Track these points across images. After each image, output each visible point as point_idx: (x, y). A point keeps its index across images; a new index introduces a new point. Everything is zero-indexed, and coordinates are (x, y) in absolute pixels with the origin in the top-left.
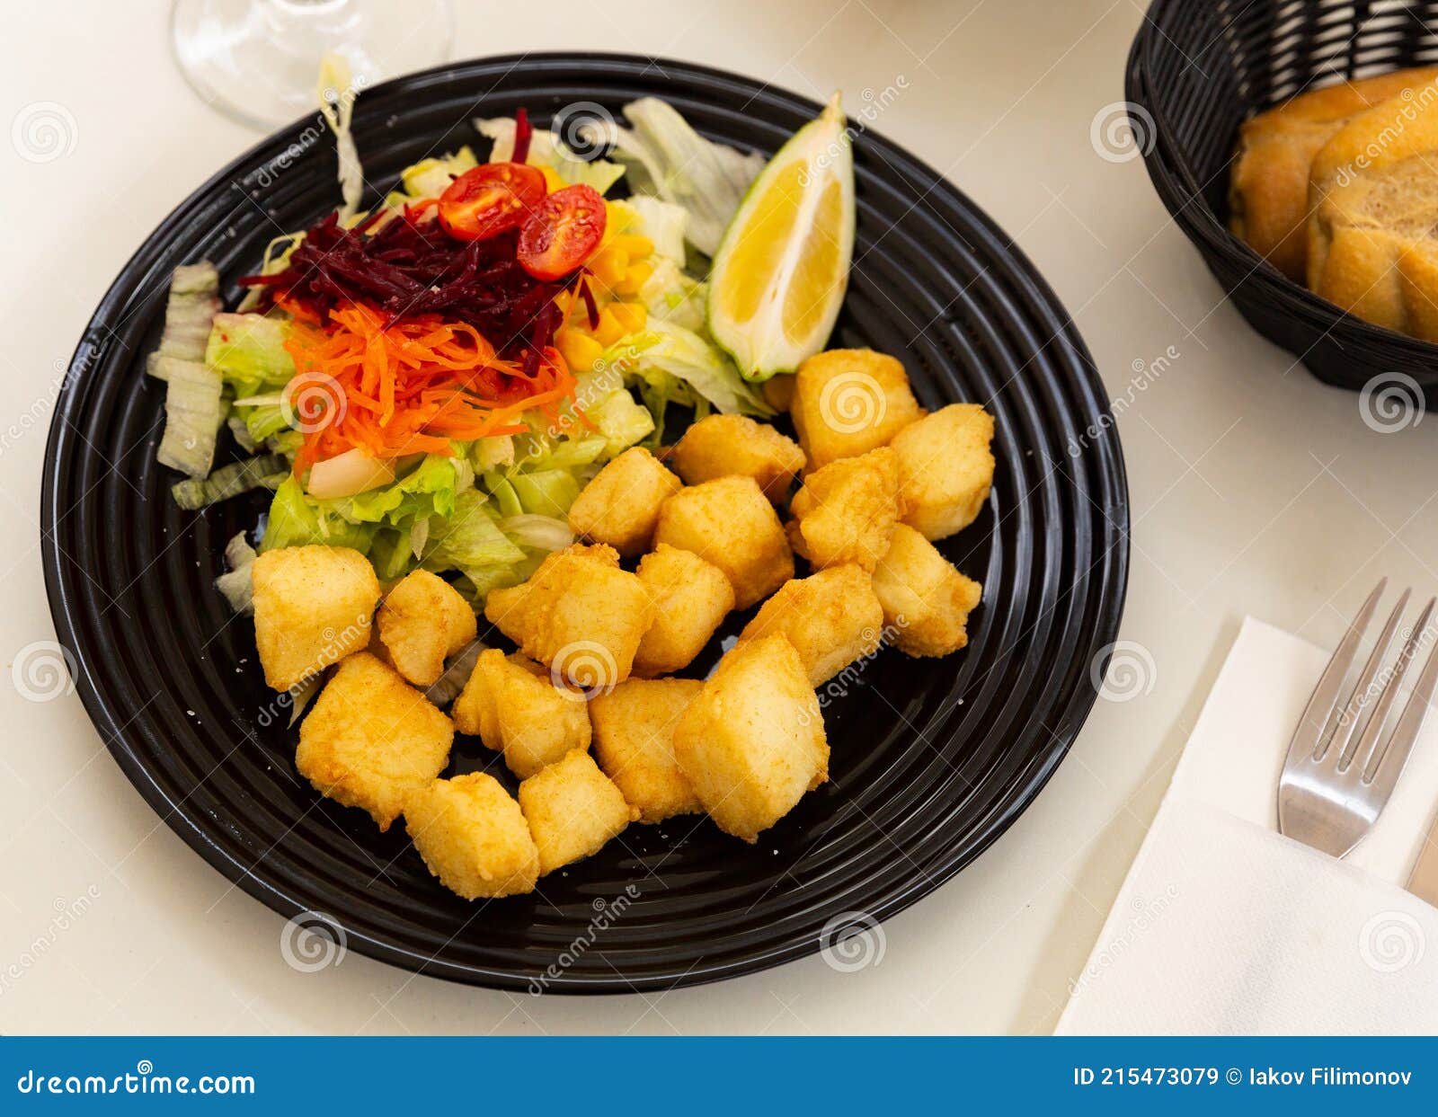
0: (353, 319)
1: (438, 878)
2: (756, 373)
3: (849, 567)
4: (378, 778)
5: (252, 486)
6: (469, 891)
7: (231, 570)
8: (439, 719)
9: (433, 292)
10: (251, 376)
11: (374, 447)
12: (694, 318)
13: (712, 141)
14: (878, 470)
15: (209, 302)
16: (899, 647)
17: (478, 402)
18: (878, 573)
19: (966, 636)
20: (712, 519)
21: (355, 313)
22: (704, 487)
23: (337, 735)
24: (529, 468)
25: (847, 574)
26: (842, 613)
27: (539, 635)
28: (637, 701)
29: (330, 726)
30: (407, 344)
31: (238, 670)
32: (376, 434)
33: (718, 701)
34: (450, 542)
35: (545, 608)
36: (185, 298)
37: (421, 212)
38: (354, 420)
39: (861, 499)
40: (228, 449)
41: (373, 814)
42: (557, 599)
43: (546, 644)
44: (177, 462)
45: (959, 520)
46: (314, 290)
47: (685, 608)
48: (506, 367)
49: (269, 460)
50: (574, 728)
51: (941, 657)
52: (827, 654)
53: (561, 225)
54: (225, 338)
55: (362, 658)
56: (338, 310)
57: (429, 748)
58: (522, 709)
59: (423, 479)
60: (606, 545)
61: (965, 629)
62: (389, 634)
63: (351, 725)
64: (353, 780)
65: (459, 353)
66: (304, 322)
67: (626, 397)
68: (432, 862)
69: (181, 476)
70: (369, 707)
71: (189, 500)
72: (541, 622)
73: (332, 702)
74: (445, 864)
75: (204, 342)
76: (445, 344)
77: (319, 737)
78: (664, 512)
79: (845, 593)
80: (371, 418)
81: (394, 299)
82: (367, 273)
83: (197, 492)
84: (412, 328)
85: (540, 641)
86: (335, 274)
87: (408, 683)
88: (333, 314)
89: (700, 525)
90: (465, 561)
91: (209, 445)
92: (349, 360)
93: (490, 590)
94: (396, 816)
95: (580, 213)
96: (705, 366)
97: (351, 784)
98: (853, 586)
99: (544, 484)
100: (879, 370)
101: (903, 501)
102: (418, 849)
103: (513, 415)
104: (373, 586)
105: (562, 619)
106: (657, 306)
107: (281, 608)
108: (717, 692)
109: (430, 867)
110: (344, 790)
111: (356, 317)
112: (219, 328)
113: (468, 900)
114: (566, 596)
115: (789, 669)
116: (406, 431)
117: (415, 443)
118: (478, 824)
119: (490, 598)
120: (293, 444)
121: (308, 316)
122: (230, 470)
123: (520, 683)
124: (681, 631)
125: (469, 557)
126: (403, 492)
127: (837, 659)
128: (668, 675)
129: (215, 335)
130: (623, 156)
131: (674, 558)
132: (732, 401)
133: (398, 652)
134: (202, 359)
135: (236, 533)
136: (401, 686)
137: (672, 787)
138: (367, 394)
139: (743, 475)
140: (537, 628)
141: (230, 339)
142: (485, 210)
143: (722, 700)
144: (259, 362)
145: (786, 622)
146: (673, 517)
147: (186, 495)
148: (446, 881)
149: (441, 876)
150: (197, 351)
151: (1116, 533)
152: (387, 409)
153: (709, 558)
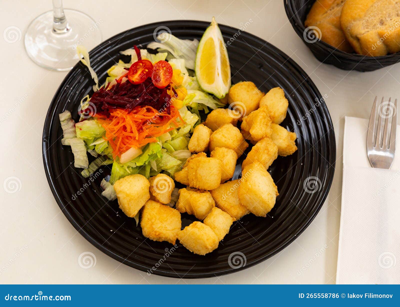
0: (118, 114)
1: (193, 252)
2: (222, 96)
3: (265, 139)
4: (168, 232)
5: (100, 166)
6: (203, 253)
7: (104, 190)
8: (175, 211)
9: (137, 100)
10: (91, 137)
11: (136, 145)
12: (196, 86)
13: (183, 39)
14: (264, 111)
15: (70, 121)
16: (280, 155)
17: (157, 125)
18: (272, 138)
19: (296, 147)
20: (225, 137)
21: (118, 112)
22: (220, 130)
23: (152, 224)
24: (173, 139)
25: (266, 141)
26: (269, 151)
27: (194, 181)
28: (224, 190)
29: (150, 222)
30: (136, 116)
31: (117, 215)
32: (135, 142)
33: (248, 183)
34: (161, 164)
35: (194, 174)
36: (64, 122)
37: (121, 80)
38: (127, 140)
39: (263, 121)
40: (91, 158)
41: (169, 242)
42: (196, 170)
43: (196, 182)
44: (80, 166)
45: (283, 118)
46: (103, 109)
47: (228, 162)
48: (162, 114)
49: (101, 158)
50: (211, 202)
51: (292, 154)
52: (268, 163)
53: (161, 73)
54: (81, 129)
55: (150, 201)
56: (112, 113)
57: (177, 219)
58: (198, 202)
59: (153, 150)
60: (202, 152)
61: (295, 145)
62: (155, 193)
63: (155, 220)
64: (162, 234)
65: (150, 114)
66: (101, 118)
67: (189, 112)
68: (190, 249)
69: (82, 169)
70: (158, 214)
71: (86, 175)
72: (194, 178)
73: (148, 216)
74: (195, 248)
75: (75, 132)
76: (145, 113)
77: (148, 226)
78: (211, 139)
79: (267, 146)
80: (131, 138)
81: (128, 105)
82: (117, 100)
83: (87, 172)
84: (135, 111)
85: (195, 182)
86: (108, 103)
87: (163, 204)
88: (112, 114)
89: (223, 140)
90: (166, 168)
91: (86, 158)
92: (121, 125)
93: (174, 174)
94: (176, 240)
95: (165, 68)
96: (205, 99)
97: (162, 235)
98: (269, 143)
99: (179, 141)
100: (248, 86)
101: (271, 117)
102: (185, 246)
103: (167, 126)
104: (148, 182)
105: (200, 175)
106: (187, 86)
107: (128, 195)
108: (246, 181)
109: (190, 250)
110: (160, 238)
111: (119, 113)
112: (78, 127)
113: (203, 255)
114: (199, 169)
115: (262, 169)
116: (143, 139)
117: (147, 141)
118: (203, 235)
119: (175, 176)
120: (109, 151)
121: (102, 117)
122: (93, 164)
123: (194, 195)
124: (230, 168)
125: (167, 166)
126: (148, 155)
127: (270, 163)
128: (228, 181)
129: (77, 129)
130: (162, 50)
131: (221, 150)
132: (214, 105)
133: (159, 198)
134: (76, 137)
135: (102, 180)
136: (162, 206)
137: (241, 209)
138: (129, 132)
139: (228, 123)
140: (193, 179)
141: (82, 129)
142: (140, 75)
143: (249, 183)
144: (92, 133)
145: (256, 158)
146: (215, 140)
147: (85, 173)
148: (196, 252)
149: (194, 252)
150: (74, 135)
151: (324, 109)
152: (136, 134)
153: (228, 147)
